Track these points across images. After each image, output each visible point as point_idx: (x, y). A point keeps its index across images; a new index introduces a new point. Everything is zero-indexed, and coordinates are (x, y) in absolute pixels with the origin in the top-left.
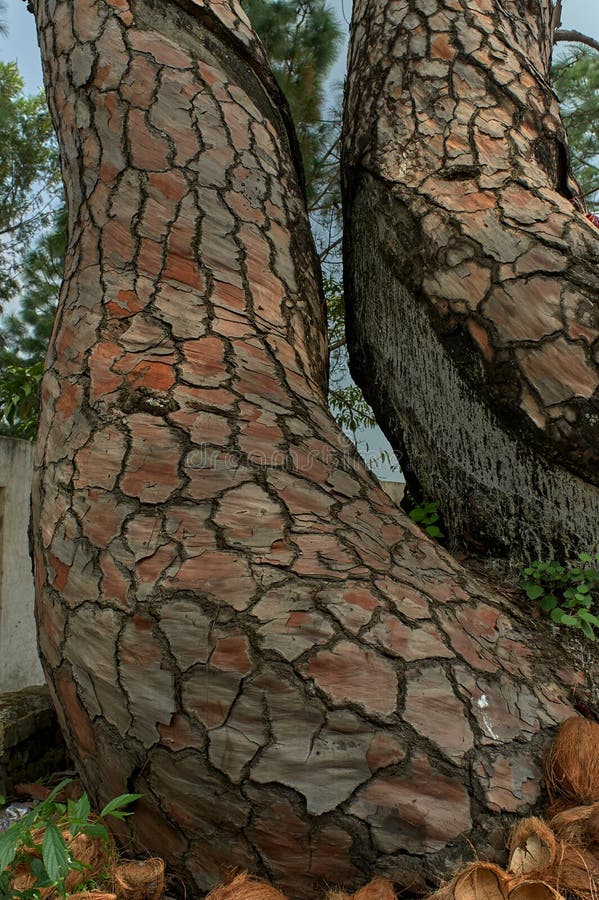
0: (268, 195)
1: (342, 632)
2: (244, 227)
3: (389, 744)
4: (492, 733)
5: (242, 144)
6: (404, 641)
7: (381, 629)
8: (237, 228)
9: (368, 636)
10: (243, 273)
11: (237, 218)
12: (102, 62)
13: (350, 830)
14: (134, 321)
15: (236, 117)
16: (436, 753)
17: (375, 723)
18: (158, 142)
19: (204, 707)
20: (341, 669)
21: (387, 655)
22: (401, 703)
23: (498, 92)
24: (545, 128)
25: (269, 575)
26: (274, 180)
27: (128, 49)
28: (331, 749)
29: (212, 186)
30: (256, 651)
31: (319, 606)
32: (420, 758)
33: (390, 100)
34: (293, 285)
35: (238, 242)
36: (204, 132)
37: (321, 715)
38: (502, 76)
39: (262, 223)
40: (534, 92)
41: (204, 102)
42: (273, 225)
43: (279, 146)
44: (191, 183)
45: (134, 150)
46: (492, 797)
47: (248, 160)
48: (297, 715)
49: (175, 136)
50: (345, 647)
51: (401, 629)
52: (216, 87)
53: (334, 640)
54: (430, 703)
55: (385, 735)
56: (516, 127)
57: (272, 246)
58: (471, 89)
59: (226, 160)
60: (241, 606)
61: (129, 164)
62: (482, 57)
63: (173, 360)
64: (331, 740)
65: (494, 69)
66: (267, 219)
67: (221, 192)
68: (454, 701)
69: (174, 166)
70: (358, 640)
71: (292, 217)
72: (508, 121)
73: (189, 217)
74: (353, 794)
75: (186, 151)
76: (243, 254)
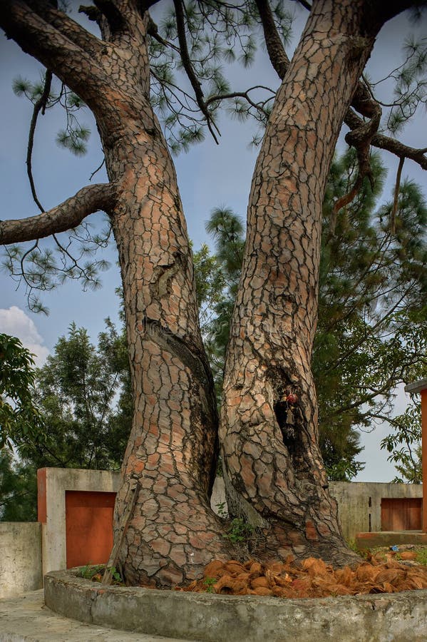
0: (183, 399)
1: (160, 536)
2: (173, 413)
3: (164, 562)
4: (192, 561)
5: (175, 381)
6: (174, 539)
7: (169, 536)
8: (170, 413)
9: (165, 537)
10: (171, 429)
11: (171, 410)
12: (137, 352)
13: (156, 580)
14: (140, 447)
15: (174, 370)
16: (175, 564)
17: (163, 557)
18: (150, 384)
19: (132, 553)
20: (158, 544)
21: (169, 542)
22: (169, 553)
23: (255, 352)
24: (271, 365)
25: (148, 522)
26: (186, 392)
27: (143, 348)
28: (154, 562)
29: (164, 399)
30: (141, 540)
31: (156, 530)
32: (171, 565)
33: (230, 353)
34: (189, 431)
35: (170, 418)
36: (163, 378)
37: (152, 554)
38: (257, 346)
39: (179, 410)
40: (268, 351)
41: (164, 367)
42: (184, 410)
43: (191, 377)
44: (158, 399)
45: (144, 386)
46: (187, 575)
47: (177, 387)
48: (148, 554)
49: (155, 381)
50: (160, 539)
51: (175, 536)
52: (168, 360)
53: (157, 538)
54: (177, 553)
55: (164, 559)
56: (260, 367)
57: (182, 418)
58: (248, 352)
59: (169, 389)
60: (140, 530)
61: (143, 392)
62: (252, 338)
63: (145, 461)
64: (153, 560)
65: (255, 344)
66: (182, 408)
67: (166, 401)
68: (183, 553)
69: (154, 393)
70: (163, 538)
71: (193, 404)
72: (257, 364)
73: (157, 410)
74: (157, 572)
75: (157, 386)
76: (171, 423)
